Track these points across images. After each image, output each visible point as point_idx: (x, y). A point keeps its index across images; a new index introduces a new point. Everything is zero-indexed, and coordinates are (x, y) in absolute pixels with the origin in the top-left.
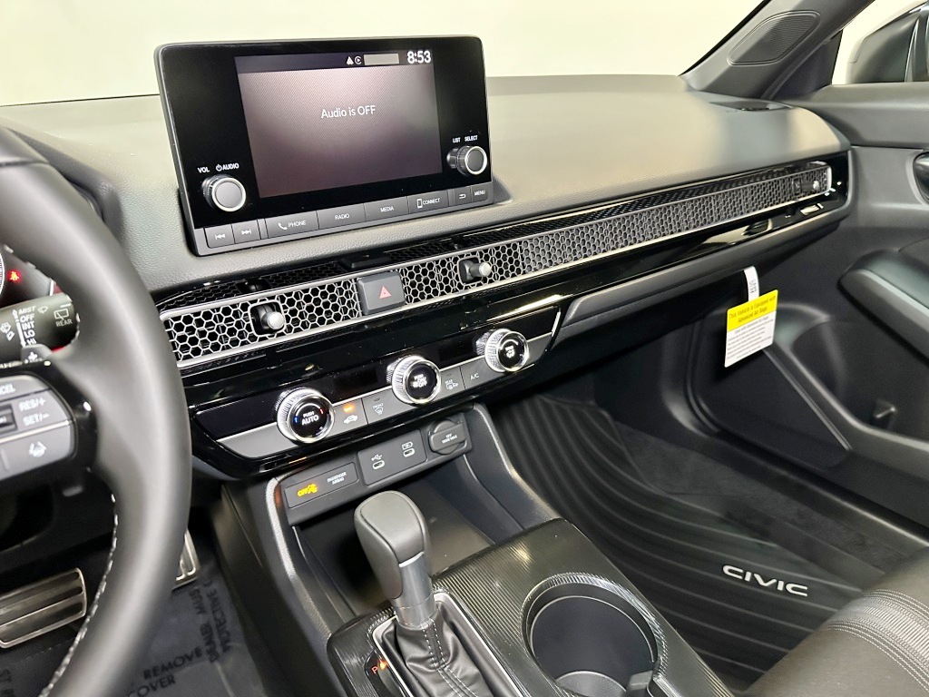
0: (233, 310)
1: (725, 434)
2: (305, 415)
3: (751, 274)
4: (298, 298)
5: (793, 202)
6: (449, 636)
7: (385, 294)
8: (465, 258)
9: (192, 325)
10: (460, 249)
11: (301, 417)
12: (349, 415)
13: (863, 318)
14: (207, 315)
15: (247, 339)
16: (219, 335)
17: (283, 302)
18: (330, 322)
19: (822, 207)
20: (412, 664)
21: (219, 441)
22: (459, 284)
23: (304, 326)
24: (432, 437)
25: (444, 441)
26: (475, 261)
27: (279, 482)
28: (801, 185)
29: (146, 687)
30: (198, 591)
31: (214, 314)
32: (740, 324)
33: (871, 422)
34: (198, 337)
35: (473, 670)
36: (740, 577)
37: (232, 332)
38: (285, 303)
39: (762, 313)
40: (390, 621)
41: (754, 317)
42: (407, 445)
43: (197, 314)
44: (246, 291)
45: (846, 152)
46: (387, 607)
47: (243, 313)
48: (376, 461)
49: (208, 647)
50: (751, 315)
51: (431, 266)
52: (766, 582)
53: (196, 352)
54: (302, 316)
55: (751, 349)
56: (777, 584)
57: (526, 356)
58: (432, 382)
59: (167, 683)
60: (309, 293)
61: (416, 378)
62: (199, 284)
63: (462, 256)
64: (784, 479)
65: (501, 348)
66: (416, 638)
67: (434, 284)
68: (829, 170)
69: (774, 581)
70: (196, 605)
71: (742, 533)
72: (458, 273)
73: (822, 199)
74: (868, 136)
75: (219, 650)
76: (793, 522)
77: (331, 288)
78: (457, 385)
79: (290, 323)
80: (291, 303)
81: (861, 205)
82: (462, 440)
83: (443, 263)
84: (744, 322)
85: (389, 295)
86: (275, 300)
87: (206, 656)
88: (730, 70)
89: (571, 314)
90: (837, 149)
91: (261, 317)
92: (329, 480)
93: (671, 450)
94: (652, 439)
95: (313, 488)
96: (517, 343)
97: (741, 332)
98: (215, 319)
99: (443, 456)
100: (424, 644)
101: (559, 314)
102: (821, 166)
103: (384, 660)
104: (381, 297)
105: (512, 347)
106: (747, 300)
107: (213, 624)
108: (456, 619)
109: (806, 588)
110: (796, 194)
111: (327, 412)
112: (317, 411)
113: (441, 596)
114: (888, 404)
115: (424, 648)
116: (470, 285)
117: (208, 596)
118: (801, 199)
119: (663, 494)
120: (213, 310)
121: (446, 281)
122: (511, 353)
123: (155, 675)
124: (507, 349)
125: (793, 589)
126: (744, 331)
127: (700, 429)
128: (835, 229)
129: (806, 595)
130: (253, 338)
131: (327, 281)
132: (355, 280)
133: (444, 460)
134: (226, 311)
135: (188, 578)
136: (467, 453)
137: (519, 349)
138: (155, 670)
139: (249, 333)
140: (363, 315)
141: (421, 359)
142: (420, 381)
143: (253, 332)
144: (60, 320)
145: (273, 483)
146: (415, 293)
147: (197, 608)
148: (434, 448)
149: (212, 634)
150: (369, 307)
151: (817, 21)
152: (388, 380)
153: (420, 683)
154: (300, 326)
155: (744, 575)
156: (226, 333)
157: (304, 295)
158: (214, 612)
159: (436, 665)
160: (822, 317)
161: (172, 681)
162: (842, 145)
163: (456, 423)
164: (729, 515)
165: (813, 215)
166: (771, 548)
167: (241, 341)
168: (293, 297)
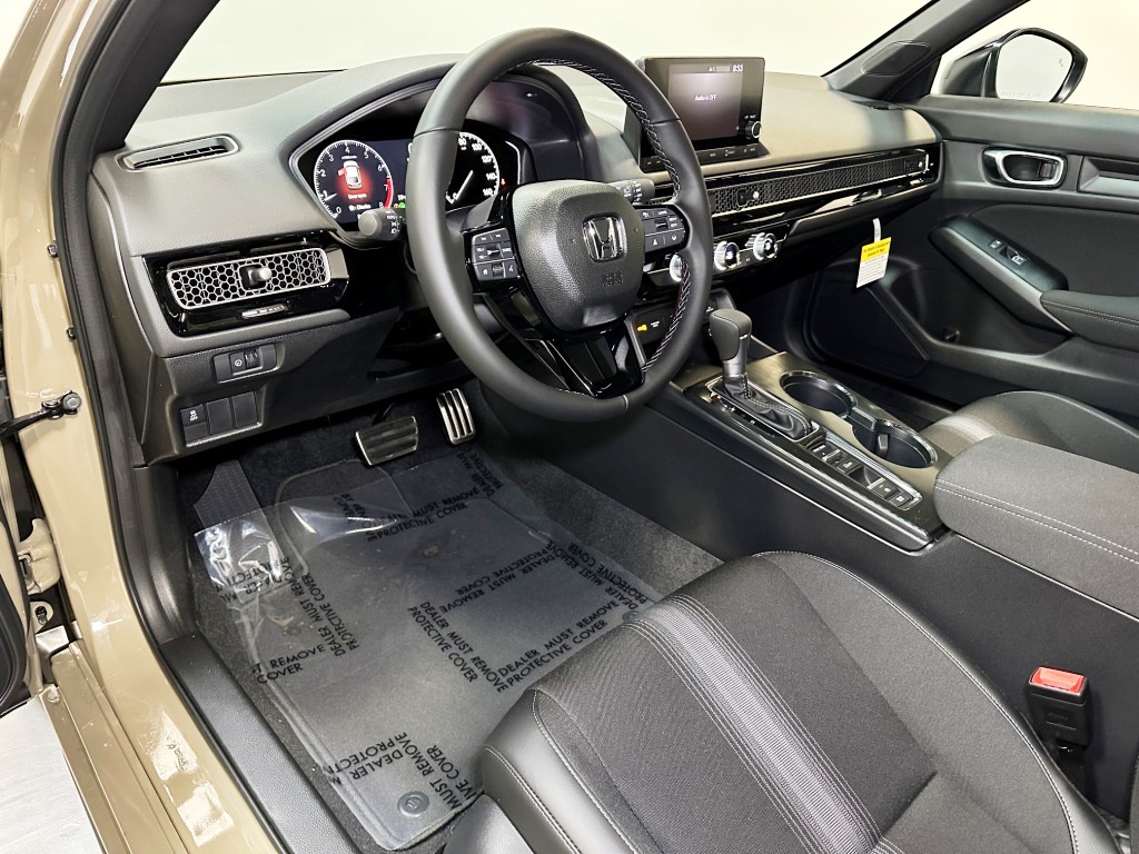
3: (877, 223)
19: (922, 181)
32: (867, 258)
39: (881, 253)
41: (877, 255)
45: (939, 143)
50: (875, 253)
57: (776, 249)
66: (737, 382)
68: (927, 156)
73: (922, 176)
74: (955, 134)
81: (946, 182)
84: (871, 257)
88: (863, 78)
89: (793, 230)
90: (934, 141)
96: (771, 241)
97: (868, 263)
100: (741, 385)
102: (923, 152)
105: (768, 243)
106: (873, 241)
110: (908, 171)
114: (955, 329)
118: (910, 175)
122: (768, 247)
126: (870, 263)
128: (928, 198)
137: (772, 246)
142: (730, 256)
151: (928, 50)
160: (914, 266)
162: (937, 138)
165: (917, 186)
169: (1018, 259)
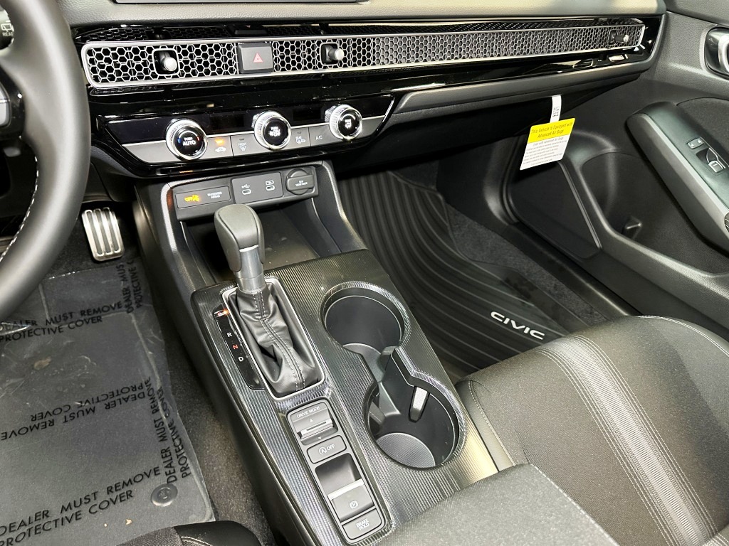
0: (141, 51)
1: (521, 225)
2: (185, 139)
3: (557, 101)
4: (191, 51)
5: (604, 49)
6: (272, 303)
7: (258, 59)
8: (327, 43)
9: (109, 56)
10: (325, 35)
11: (182, 140)
12: (219, 146)
13: (637, 155)
14: (121, 51)
15: (150, 75)
16: (129, 68)
17: (179, 51)
18: (214, 74)
19: (627, 57)
20: (244, 314)
21: (124, 145)
22: (319, 63)
23: (194, 73)
24: (288, 180)
25: (297, 185)
26: (335, 47)
27: (172, 188)
28: (615, 36)
29: (82, 321)
30: (123, 266)
31: (126, 51)
32: (539, 139)
33: (622, 232)
34: (113, 67)
35: (283, 324)
36: (501, 321)
37: (139, 68)
38: (180, 53)
39: (559, 134)
40: (235, 289)
41: (552, 136)
42: (269, 182)
43: (114, 49)
44: (152, 37)
45: (661, 15)
46: (235, 281)
47: (148, 55)
48: (245, 188)
49: (126, 303)
50: (550, 134)
51: (298, 44)
52: (517, 326)
53: (112, 78)
54: (192, 65)
55: (543, 160)
56: (524, 329)
57: (360, 129)
58: (284, 134)
59: (96, 320)
60: (200, 48)
61: (272, 128)
62: (117, 24)
63: (324, 41)
64: (552, 262)
65: (342, 119)
66: (249, 299)
67: (299, 59)
68: (643, 28)
69: (524, 327)
70: (121, 275)
71: (513, 294)
72: (320, 54)
73: (631, 52)
74: (683, 6)
75: (134, 306)
76: (550, 292)
77: (217, 47)
78: (305, 141)
79: (183, 69)
80: (185, 53)
81: (660, 62)
82: (311, 186)
83: (308, 44)
84: (542, 138)
85: (261, 61)
86: (173, 49)
87: (124, 308)
89: (403, 104)
90: (653, 12)
91: (162, 59)
92: (209, 195)
93: (481, 230)
94: (469, 221)
95: (196, 198)
96: (354, 118)
97: (539, 145)
98: (127, 55)
99: (296, 196)
100: (253, 302)
101: (393, 102)
102: (639, 23)
103: (226, 309)
104: (255, 61)
105: (350, 120)
106: (549, 122)
107: (132, 289)
108: (280, 294)
109: (543, 335)
110: (610, 44)
111: (202, 139)
112: (195, 138)
113: (272, 280)
114: (637, 220)
115: (253, 306)
116: (328, 66)
117: (129, 270)
118: (612, 49)
119: (467, 260)
120: (126, 48)
121: (309, 59)
122: (349, 125)
123: (89, 315)
124: (346, 121)
125: (535, 334)
126: (541, 145)
127: (505, 219)
129: (541, 339)
130: (154, 76)
131: (215, 41)
132: (237, 44)
133: (295, 199)
134: (136, 51)
135: (115, 255)
136: (314, 197)
137: (356, 123)
138: (88, 311)
139: (152, 71)
140: (240, 73)
141: (277, 115)
142: (276, 132)
143: (155, 71)
144: (5, 31)
145: (166, 188)
146: (283, 64)
147: (122, 277)
148: (290, 188)
149: (130, 296)
150: (245, 68)
152: (253, 126)
153: (247, 326)
154: (190, 73)
155: (504, 319)
156: (134, 68)
157: (195, 49)
158: (133, 282)
159: (260, 317)
160: (610, 148)
161: (99, 320)
162: (658, 9)
163: (308, 174)
164: (508, 281)
165: (618, 64)
166: (529, 307)
167: (145, 76)
168: (186, 49)
169: (716, 165)
